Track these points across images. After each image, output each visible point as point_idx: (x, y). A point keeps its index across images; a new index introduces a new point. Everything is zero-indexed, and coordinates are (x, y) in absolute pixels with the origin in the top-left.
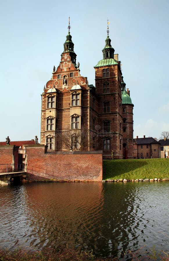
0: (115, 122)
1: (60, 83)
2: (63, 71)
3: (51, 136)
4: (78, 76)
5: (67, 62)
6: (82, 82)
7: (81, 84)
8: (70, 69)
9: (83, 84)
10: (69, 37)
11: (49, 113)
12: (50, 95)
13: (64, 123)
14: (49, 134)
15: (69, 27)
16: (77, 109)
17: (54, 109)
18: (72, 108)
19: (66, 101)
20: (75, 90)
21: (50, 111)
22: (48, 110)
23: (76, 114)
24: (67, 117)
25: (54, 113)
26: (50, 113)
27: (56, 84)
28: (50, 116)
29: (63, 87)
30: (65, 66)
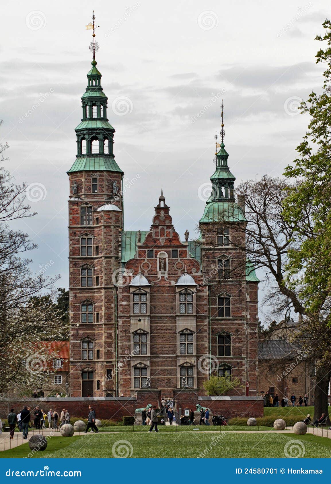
0: (239, 336)
1: (153, 267)
2: (159, 244)
3: (143, 365)
4: (187, 258)
5: (165, 228)
6: (194, 269)
7: (193, 273)
8: (170, 241)
9: (196, 274)
11: (137, 324)
12: (137, 290)
13: (163, 342)
14: (139, 362)
16: (190, 321)
17: (147, 318)
18: (181, 318)
19: (165, 302)
20: (186, 286)
21: (140, 321)
22: (136, 318)
23: (187, 329)
24: (168, 331)
25: (146, 323)
26: (139, 323)
27: (145, 267)
28: (140, 329)
29: (160, 276)
30: (162, 235)
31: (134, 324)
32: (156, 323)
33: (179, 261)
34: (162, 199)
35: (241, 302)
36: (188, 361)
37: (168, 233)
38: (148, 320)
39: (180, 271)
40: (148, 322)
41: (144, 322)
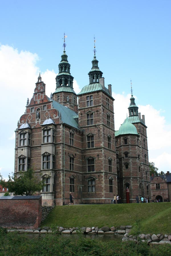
0: (99, 159)
1: (33, 118)
2: (37, 104)
4: (51, 109)
5: (40, 93)
6: (55, 115)
7: (54, 117)
8: (43, 101)
9: (56, 118)
10: (64, 57)
11: (21, 152)
12: (22, 131)
13: (37, 163)
15: (64, 45)
16: (49, 147)
17: (26, 148)
18: (44, 146)
19: (39, 137)
20: (46, 125)
21: (22, 150)
22: (20, 148)
23: (46, 152)
25: (25, 151)
26: (22, 151)
27: (29, 118)
28: (22, 155)
29: (36, 122)
30: (39, 98)
31: (20, 152)
32: (33, 151)
33: (47, 111)
34: (40, 78)
35: (100, 138)
36: (47, 173)
37: (42, 96)
38: (26, 149)
39: (47, 117)
40: (26, 150)
41: (24, 150)
